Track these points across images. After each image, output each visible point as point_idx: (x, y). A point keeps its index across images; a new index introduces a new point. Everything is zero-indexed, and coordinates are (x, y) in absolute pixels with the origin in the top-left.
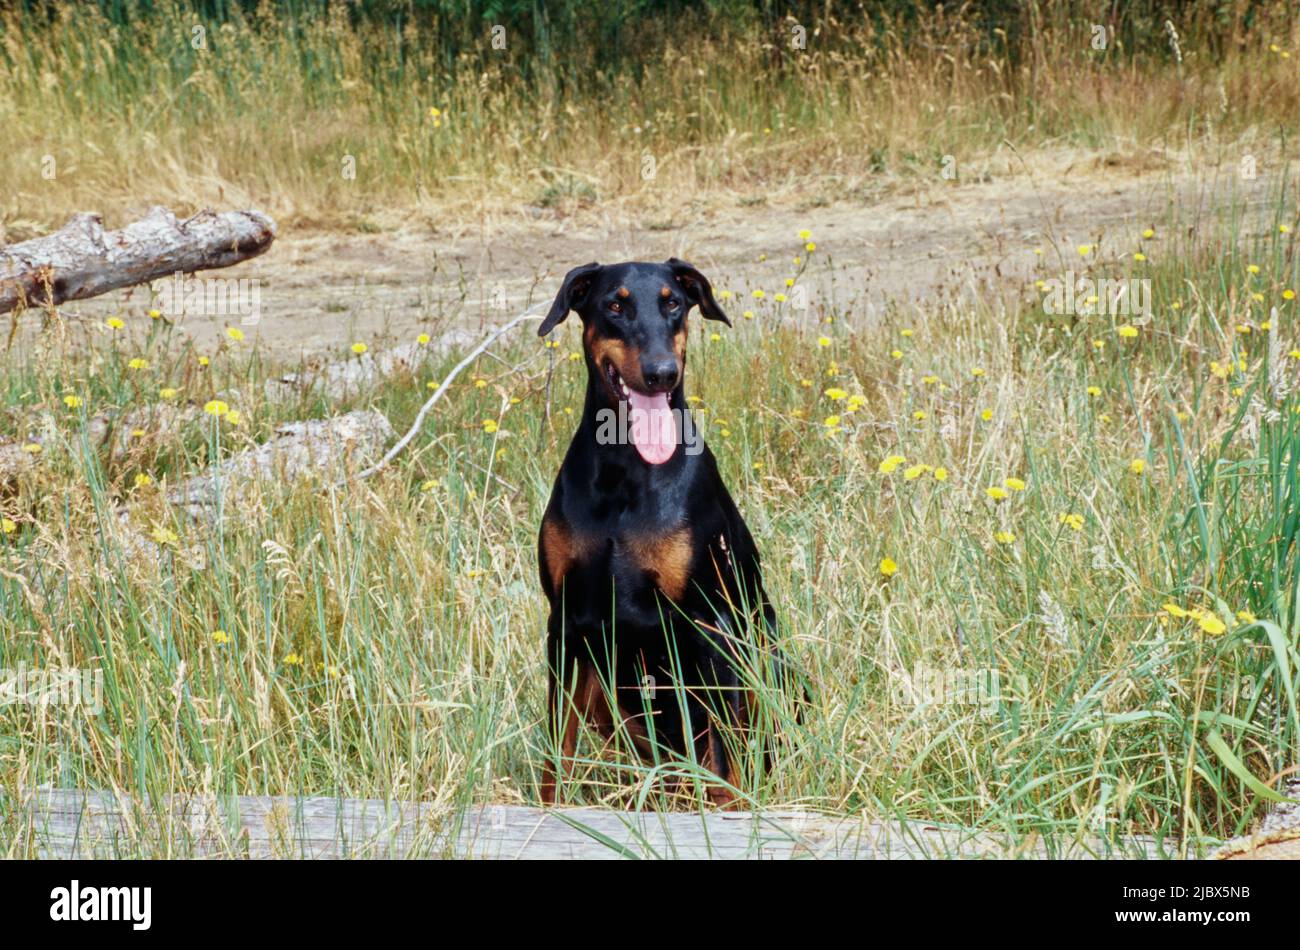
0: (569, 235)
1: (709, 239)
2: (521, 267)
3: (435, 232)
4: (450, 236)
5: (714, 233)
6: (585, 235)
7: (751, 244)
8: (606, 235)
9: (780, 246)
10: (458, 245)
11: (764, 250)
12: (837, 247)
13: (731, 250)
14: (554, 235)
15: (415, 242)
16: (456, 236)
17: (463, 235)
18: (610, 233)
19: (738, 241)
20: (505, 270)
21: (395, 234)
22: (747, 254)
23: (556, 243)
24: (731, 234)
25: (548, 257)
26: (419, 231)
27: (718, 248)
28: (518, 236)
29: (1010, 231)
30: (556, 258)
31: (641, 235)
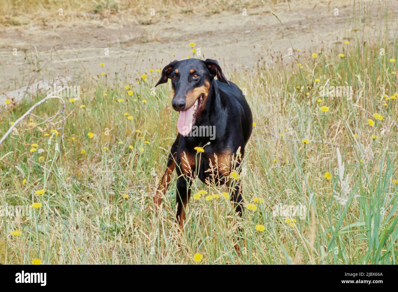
0: (106, 27)
1: (167, 29)
2: (83, 42)
3: (45, 25)
4: (52, 27)
5: (169, 26)
6: (113, 27)
7: (185, 32)
8: (122, 27)
9: (197, 33)
10: (55, 31)
11: (190, 35)
12: (222, 33)
13: (176, 35)
14: (99, 27)
15: (36, 30)
16: (55, 27)
17: (58, 27)
18: (124, 26)
19: (179, 30)
20: (76, 44)
21: (27, 26)
22: (183, 36)
23: (99, 31)
24: (176, 27)
25: (96, 37)
26: (38, 25)
27: (170, 33)
28: (82, 28)
29: (297, 25)
30: (99, 38)
31: (137, 27)
